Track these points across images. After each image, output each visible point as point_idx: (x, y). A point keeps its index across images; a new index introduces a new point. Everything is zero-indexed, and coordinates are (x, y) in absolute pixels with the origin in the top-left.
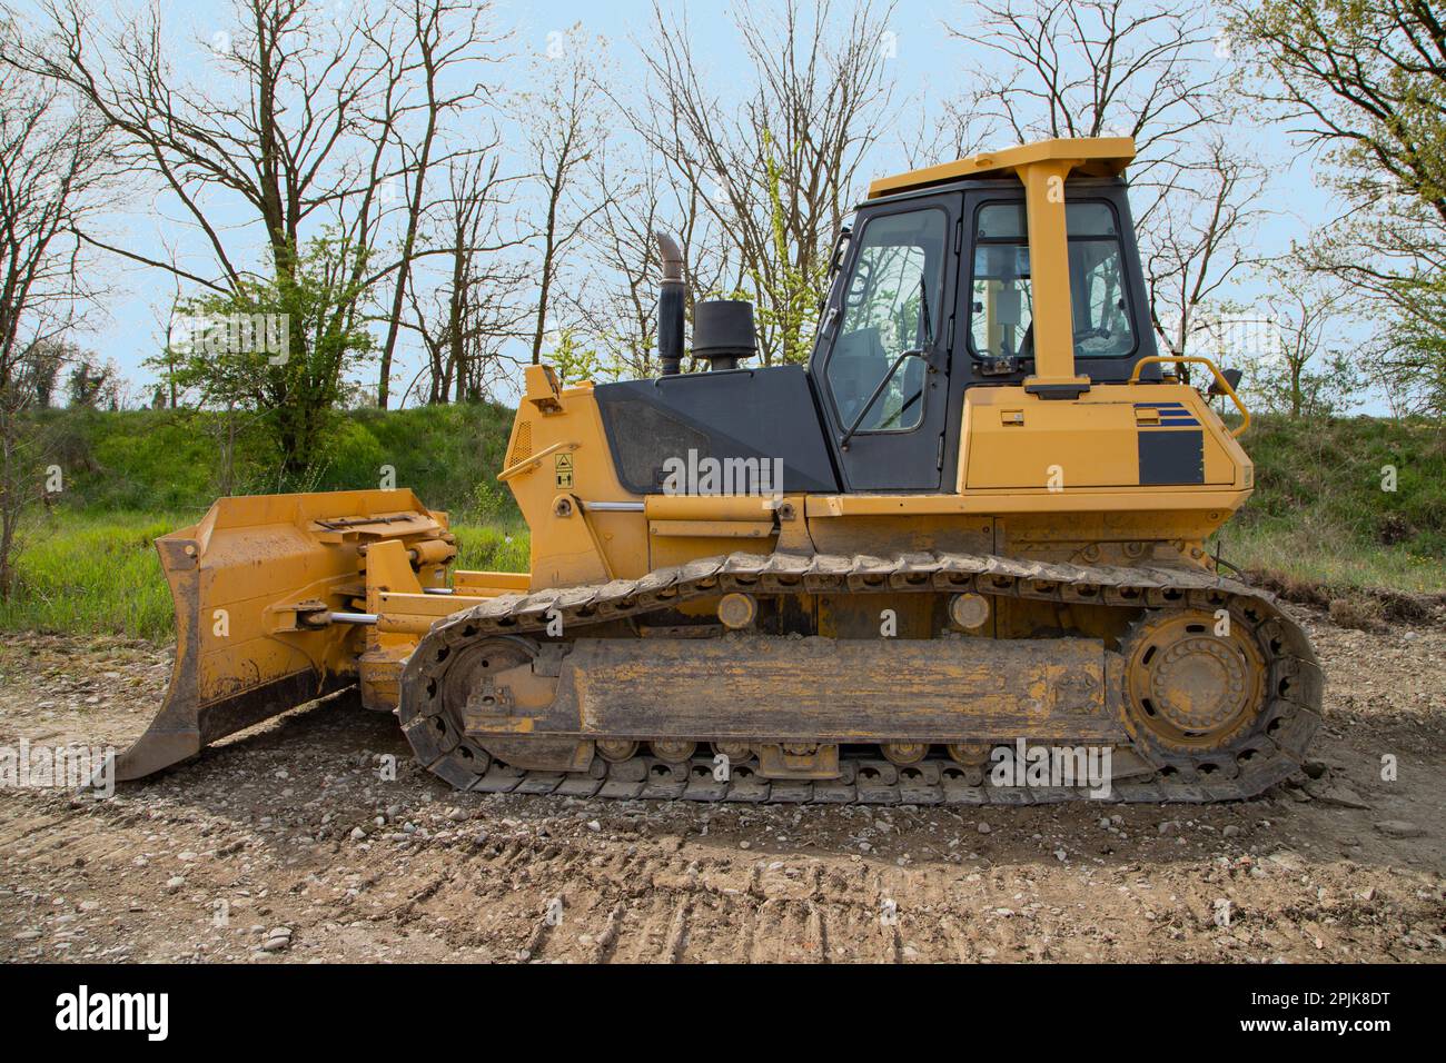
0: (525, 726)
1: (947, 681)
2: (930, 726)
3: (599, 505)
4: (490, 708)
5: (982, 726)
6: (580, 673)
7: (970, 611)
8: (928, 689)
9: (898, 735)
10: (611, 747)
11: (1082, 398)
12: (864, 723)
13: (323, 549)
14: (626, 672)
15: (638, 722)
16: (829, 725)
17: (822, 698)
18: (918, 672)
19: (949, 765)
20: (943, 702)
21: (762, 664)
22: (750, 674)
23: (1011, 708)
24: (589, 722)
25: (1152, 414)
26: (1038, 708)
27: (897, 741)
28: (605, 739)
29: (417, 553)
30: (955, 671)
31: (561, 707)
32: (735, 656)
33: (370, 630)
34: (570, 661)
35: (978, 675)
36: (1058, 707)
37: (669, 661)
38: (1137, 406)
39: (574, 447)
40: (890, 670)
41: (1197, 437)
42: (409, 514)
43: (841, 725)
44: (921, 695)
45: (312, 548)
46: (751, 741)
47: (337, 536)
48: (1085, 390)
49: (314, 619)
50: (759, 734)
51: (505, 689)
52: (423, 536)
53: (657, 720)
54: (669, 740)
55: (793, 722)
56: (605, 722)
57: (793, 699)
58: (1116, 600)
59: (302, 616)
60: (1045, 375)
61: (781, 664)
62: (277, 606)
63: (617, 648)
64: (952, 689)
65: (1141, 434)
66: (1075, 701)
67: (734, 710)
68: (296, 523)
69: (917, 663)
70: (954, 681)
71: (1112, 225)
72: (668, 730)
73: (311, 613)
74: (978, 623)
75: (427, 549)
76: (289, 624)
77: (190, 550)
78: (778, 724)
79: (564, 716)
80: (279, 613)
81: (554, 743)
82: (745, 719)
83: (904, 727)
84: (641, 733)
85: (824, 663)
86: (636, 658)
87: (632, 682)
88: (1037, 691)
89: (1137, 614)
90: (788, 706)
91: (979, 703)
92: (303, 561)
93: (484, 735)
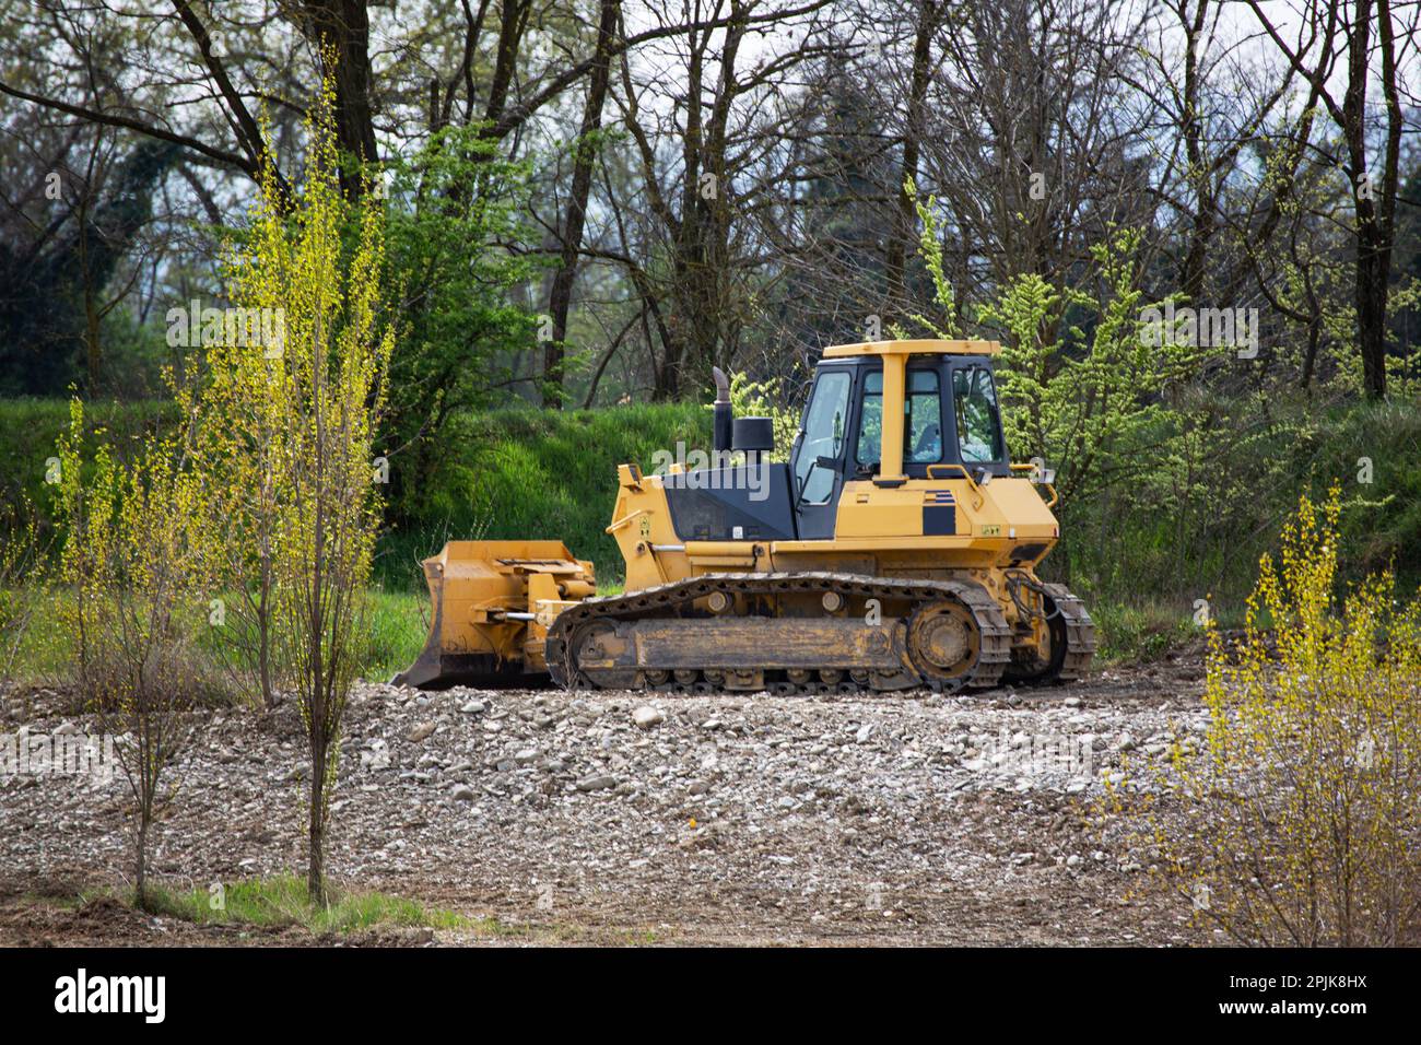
0: (610, 664)
1: (816, 637)
2: (807, 660)
3: (660, 548)
4: (592, 654)
5: (831, 660)
6: (638, 635)
7: (831, 602)
8: (807, 641)
9: (791, 665)
10: (653, 674)
11: (901, 488)
12: (775, 659)
13: (501, 577)
14: (661, 634)
15: (666, 660)
16: (758, 660)
17: (755, 646)
18: (803, 632)
19: (820, 684)
20: (813, 648)
21: (728, 629)
22: (722, 634)
23: (845, 651)
24: (642, 661)
25: (933, 496)
26: (859, 651)
27: (791, 669)
28: (650, 669)
29: (564, 587)
30: (819, 632)
31: (628, 653)
32: (717, 626)
33: (530, 623)
34: (635, 629)
35: (831, 634)
36: (868, 651)
37: (683, 628)
38: (928, 492)
39: (650, 512)
40: (789, 631)
41: (953, 509)
42: (559, 561)
43: (765, 660)
44: (803, 644)
45: (495, 575)
46: (722, 669)
47: (510, 570)
48: (904, 482)
49: (497, 617)
50: (724, 665)
51: (601, 646)
52: (570, 576)
53: (676, 659)
54: (680, 669)
55: (741, 659)
56: (649, 661)
57: (743, 647)
58: (900, 595)
59: (490, 614)
60: (884, 476)
61: (738, 629)
62: (477, 607)
63: (659, 623)
64: (818, 641)
65: (925, 508)
66: (875, 647)
67: (713, 653)
68: (485, 560)
69: (802, 628)
70: (820, 637)
71: (936, 385)
72: (681, 664)
73: (496, 612)
74: (834, 608)
75: (571, 585)
76: (483, 618)
77: (439, 568)
78: (734, 660)
79: (630, 658)
80: (478, 611)
81: (624, 673)
82: (718, 658)
83: (794, 662)
84: (667, 666)
85: (757, 628)
86: (666, 627)
87: (664, 640)
88: (859, 642)
89: (914, 604)
90: (739, 651)
91: (831, 648)
92: (490, 582)
93: (589, 670)
